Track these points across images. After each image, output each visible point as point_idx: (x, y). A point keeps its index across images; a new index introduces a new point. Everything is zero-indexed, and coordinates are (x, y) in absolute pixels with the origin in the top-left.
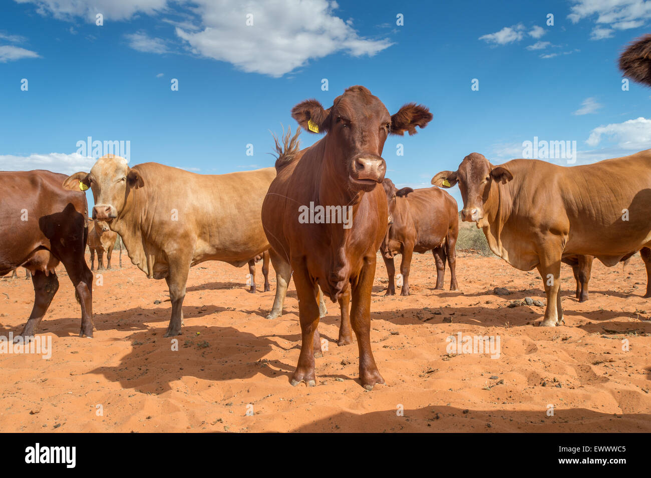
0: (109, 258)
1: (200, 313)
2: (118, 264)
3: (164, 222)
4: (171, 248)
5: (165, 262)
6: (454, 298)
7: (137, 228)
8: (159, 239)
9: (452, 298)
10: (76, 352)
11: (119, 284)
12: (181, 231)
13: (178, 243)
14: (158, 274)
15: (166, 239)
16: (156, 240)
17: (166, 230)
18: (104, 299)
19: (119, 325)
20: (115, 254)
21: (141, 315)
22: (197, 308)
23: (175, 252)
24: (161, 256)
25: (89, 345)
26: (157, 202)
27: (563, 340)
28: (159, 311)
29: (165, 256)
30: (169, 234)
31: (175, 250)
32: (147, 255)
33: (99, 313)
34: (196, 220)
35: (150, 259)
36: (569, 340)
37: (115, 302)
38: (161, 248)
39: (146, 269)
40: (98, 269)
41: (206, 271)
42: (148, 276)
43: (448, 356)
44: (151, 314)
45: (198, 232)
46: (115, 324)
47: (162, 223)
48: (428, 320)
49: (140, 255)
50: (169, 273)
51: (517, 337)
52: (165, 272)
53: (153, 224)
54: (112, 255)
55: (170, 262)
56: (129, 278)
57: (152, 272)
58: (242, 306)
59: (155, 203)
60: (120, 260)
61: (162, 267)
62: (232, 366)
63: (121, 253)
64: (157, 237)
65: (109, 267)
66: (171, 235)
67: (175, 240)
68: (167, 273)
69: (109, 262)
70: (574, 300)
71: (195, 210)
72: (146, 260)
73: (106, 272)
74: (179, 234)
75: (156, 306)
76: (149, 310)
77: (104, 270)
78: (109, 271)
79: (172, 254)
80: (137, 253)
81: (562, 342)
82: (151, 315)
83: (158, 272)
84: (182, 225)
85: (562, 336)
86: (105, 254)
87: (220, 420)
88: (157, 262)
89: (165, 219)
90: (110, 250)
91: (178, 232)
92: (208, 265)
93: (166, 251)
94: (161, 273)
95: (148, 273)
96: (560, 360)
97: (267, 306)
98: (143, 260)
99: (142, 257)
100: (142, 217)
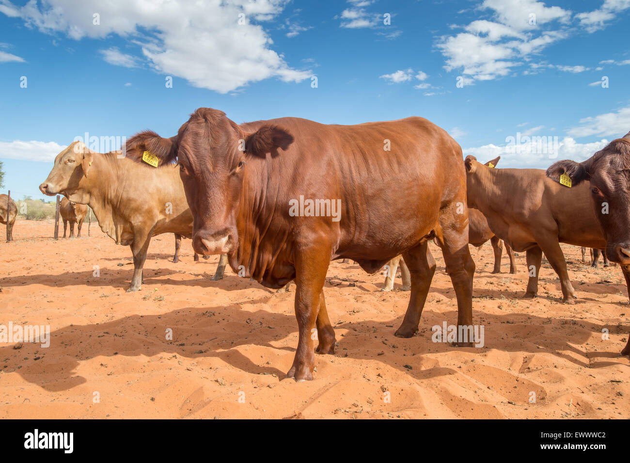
0: (79, 229)
1: (156, 274)
2: (87, 233)
3: (131, 199)
4: (137, 220)
5: (131, 231)
6: (357, 270)
7: (106, 203)
8: (127, 212)
9: (355, 270)
10: (52, 302)
11: (88, 250)
12: (146, 207)
13: (143, 216)
14: (125, 241)
15: (133, 212)
16: (124, 213)
17: (133, 205)
18: (75, 261)
19: (88, 282)
20: (85, 225)
21: (106, 274)
22: (153, 270)
23: (140, 224)
24: (128, 226)
25: (63, 296)
26: (126, 182)
27: (437, 302)
28: (122, 272)
29: (132, 227)
30: (135, 209)
31: (140, 222)
32: (116, 225)
33: (71, 272)
34: (159, 199)
35: (119, 229)
36: (442, 302)
37: (84, 263)
38: (128, 219)
39: (114, 237)
40: (70, 237)
41: (161, 242)
42: (117, 242)
43: (354, 311)
44: (115, 273)
45: (160, 209)
46: (84, 281)
47: (129, 200)
48: (338, 285)
49: (109, 225)
50: (134, 241)
51: (404, 300)
52: (131, 240)
53: (122, 201)
54: (82, 227)
55: (135, 231)
56: (96, 245)
57: (120, 239)
58: (191, 270)
59: (124, 183)
60: (89, 230)
61: (129, 236)
62: (183, 316)
63: (90, 224)
64: (125, 211)
65: (79, 235)
66: (137, 210)
67: (140, 214)
68: (132, 241)
69: (79, 232)
70: (444, 274)
71: (159, 191)
72: (114, 229)
73: (76, 239)
74: (144, 210)
75: (119, 268)
76: (113, 271)
77: (75, 238)
78: (80, 239)
79: (137, 225)
80: (107, 223)
81: (436, 304)
82: (116, 275)
83: (125, 239)
84: (146, 202)
85: (436, 299)
86: (76, 225)
87: (175, 356)
88: (124, 231)
89: (132, 197)
90: (80, 222)
91: (143, 208)
92: (162, 237)
93: (133, 222)
94: (127, 241)
95: (116, 240)
96: (434, 316)
97: (211, 270)
98: (112, 229)
99: (111, 226)
100: (112, 194)
